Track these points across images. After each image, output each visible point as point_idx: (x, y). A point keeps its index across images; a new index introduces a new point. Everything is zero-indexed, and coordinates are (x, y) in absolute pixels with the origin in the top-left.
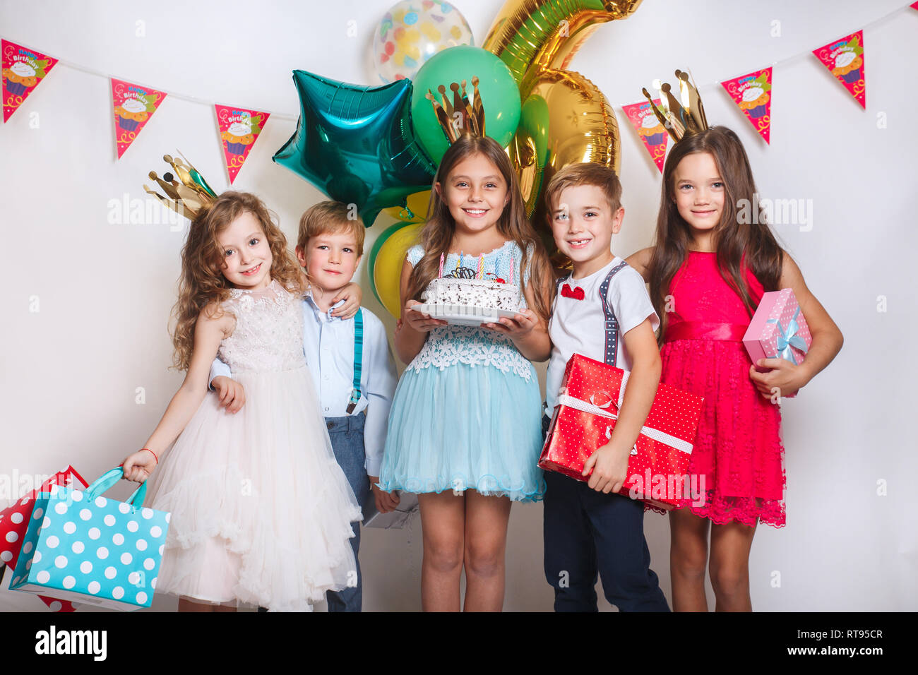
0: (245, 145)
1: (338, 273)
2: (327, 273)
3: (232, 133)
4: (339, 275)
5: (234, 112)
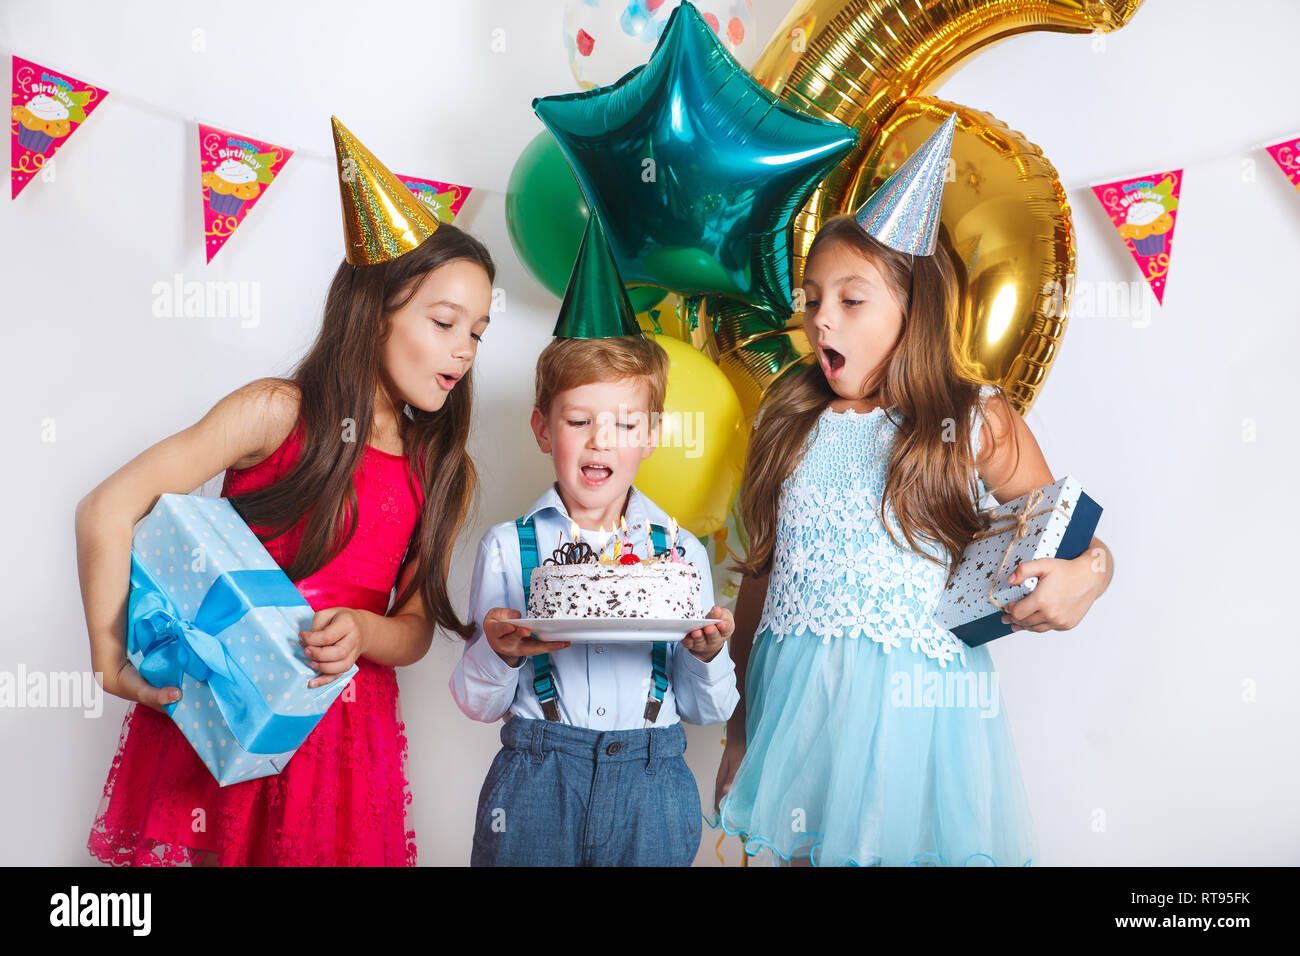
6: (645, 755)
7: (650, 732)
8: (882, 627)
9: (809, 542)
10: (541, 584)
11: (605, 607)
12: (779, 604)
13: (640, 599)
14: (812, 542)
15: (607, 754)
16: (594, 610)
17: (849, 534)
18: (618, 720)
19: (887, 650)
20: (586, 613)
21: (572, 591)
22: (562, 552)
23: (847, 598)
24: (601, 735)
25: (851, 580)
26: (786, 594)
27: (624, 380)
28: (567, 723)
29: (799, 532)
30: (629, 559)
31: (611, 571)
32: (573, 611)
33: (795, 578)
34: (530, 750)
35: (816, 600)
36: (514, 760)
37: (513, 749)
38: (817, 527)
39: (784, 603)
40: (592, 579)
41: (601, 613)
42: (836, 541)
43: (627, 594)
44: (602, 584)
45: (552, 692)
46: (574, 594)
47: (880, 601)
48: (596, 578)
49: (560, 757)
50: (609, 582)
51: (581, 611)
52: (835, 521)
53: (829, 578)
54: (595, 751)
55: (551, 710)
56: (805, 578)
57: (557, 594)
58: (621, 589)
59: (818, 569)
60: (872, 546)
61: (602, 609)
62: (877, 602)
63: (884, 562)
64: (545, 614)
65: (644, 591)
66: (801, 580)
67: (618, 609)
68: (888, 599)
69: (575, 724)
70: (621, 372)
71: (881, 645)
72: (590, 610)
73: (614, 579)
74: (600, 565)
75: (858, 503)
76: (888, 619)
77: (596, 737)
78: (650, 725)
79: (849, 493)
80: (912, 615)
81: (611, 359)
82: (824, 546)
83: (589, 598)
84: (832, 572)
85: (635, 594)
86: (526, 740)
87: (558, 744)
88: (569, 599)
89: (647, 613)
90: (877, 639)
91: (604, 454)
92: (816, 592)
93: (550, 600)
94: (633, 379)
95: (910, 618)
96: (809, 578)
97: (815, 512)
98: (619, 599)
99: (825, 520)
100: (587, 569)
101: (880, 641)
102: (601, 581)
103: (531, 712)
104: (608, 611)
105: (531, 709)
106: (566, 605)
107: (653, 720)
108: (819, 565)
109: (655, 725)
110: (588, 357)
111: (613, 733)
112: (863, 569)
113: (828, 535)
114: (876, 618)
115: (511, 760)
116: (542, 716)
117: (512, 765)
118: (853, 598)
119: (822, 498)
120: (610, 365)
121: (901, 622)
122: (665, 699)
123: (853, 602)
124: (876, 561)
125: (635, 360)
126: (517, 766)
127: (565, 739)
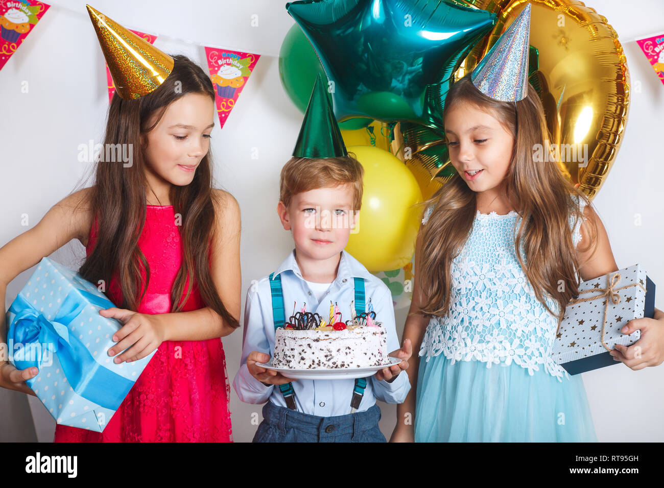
0: (235, 88)
1: (328, 242)
2: (314, 242)
3: (222, 76)
4: (330, 244)
5: (224, 54)
6: (351, 431)
7: (354, 416)
8: (525, 358)
9: (471, 298)
10: (282, 342)
11: (323, 360)
12: (450, 338)
13: (346, 353)
14: (473, 299)
15: (326, 432)
16: (317, 361)
17: (500, 294)
18: (333, 409)
19: (531, 373)
20: (311, 363)
21: (302, 348)
22: (295, 318)
23: (501, 338)
24: (322, 419)
25: (503, 325)
26: (455, 332)
27: (340, 186)
28: (301, 411)
29: (463, 292)
30: (340, 326)
31: (327, 336)
32: (302, 362)
33: (462, 321)
34: (278, 426)
35: (479, 338)
36: (269, 432)
37: (269, 424)
38: (476, 289)
39: (454, 339)
40: (314, 341)
41: (321, 364)
42: (491, 298)
43: (338, 350)
44: (321, 344)
45: (291, 391)
46: (303, 351)
47: (523, 339)
48: (317, 340)
49: (296, 432)
50: (326, 343)
51: (308, 362)
52: (489, 285)
53: (487, 324)
54: (318, 429)
55: (291, 402)
56: (470, 323)
57: (292, 349)
58: (333, 347)
59: (479, 316)
60: (516, 302)
61: (322, 361)
62: (521, 340)
63: (524, 313)
64: (284, 362)
65: (349, 348)
66: (466, 324)
67: (332, 361)
68: (528, 338)
69: (306, 412)
70: (338, 181)
71: (526, 370)
72: (313, 361)
73: (329, 341)
74: (320, 331)
75: (505, 274)
76: (529, 352)
77: (319, 421)
78: (355, 411)
79: (498, 267)
80: (543, 348)
81: (331, 172)
82: (483, 302)
83: (313, 353)
84: (489, 320)
85: (343, 350)
86: (275, 420)
87: (295, 425)
88: (300, 354)
89: (352, 363)
90: (524, 366)
91: (326, 233)
92: (479, 333)
93: (288, 353)
94: (345, 185)
95: (542, 350)
96: (473, 323)
97: (474, 279)
98: (333, 354)
99: (482, 284)
100: (311, 334)
101: (526, 367)
102: (320, 342)
103: (279, 402)
104: (325, 362)
105: (279, 401)
106: (298, 358)
107: (357, 408)
108: (480, 314)
109: (358, 411)
110: (316, 172)
111: (329, 418)
112: (511, 318)
113: (484, 294)
114: (521, 351)
115: (267, 431)
116: (285, 406)
117: (267, 435)
118: (506, 338)
119: (479, 270)
120: (331, 177)
121: (537, 354)
122: (364, 393)
123: (506, 341)
124: (518, 312)
125: (347, 173)
126: (270, 436)
127: (300, 421)
